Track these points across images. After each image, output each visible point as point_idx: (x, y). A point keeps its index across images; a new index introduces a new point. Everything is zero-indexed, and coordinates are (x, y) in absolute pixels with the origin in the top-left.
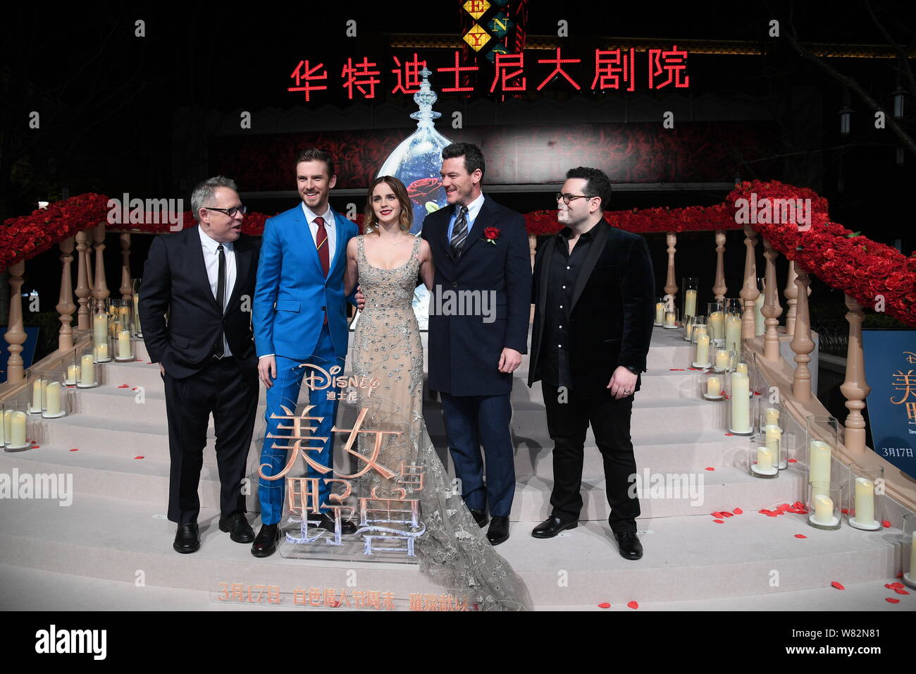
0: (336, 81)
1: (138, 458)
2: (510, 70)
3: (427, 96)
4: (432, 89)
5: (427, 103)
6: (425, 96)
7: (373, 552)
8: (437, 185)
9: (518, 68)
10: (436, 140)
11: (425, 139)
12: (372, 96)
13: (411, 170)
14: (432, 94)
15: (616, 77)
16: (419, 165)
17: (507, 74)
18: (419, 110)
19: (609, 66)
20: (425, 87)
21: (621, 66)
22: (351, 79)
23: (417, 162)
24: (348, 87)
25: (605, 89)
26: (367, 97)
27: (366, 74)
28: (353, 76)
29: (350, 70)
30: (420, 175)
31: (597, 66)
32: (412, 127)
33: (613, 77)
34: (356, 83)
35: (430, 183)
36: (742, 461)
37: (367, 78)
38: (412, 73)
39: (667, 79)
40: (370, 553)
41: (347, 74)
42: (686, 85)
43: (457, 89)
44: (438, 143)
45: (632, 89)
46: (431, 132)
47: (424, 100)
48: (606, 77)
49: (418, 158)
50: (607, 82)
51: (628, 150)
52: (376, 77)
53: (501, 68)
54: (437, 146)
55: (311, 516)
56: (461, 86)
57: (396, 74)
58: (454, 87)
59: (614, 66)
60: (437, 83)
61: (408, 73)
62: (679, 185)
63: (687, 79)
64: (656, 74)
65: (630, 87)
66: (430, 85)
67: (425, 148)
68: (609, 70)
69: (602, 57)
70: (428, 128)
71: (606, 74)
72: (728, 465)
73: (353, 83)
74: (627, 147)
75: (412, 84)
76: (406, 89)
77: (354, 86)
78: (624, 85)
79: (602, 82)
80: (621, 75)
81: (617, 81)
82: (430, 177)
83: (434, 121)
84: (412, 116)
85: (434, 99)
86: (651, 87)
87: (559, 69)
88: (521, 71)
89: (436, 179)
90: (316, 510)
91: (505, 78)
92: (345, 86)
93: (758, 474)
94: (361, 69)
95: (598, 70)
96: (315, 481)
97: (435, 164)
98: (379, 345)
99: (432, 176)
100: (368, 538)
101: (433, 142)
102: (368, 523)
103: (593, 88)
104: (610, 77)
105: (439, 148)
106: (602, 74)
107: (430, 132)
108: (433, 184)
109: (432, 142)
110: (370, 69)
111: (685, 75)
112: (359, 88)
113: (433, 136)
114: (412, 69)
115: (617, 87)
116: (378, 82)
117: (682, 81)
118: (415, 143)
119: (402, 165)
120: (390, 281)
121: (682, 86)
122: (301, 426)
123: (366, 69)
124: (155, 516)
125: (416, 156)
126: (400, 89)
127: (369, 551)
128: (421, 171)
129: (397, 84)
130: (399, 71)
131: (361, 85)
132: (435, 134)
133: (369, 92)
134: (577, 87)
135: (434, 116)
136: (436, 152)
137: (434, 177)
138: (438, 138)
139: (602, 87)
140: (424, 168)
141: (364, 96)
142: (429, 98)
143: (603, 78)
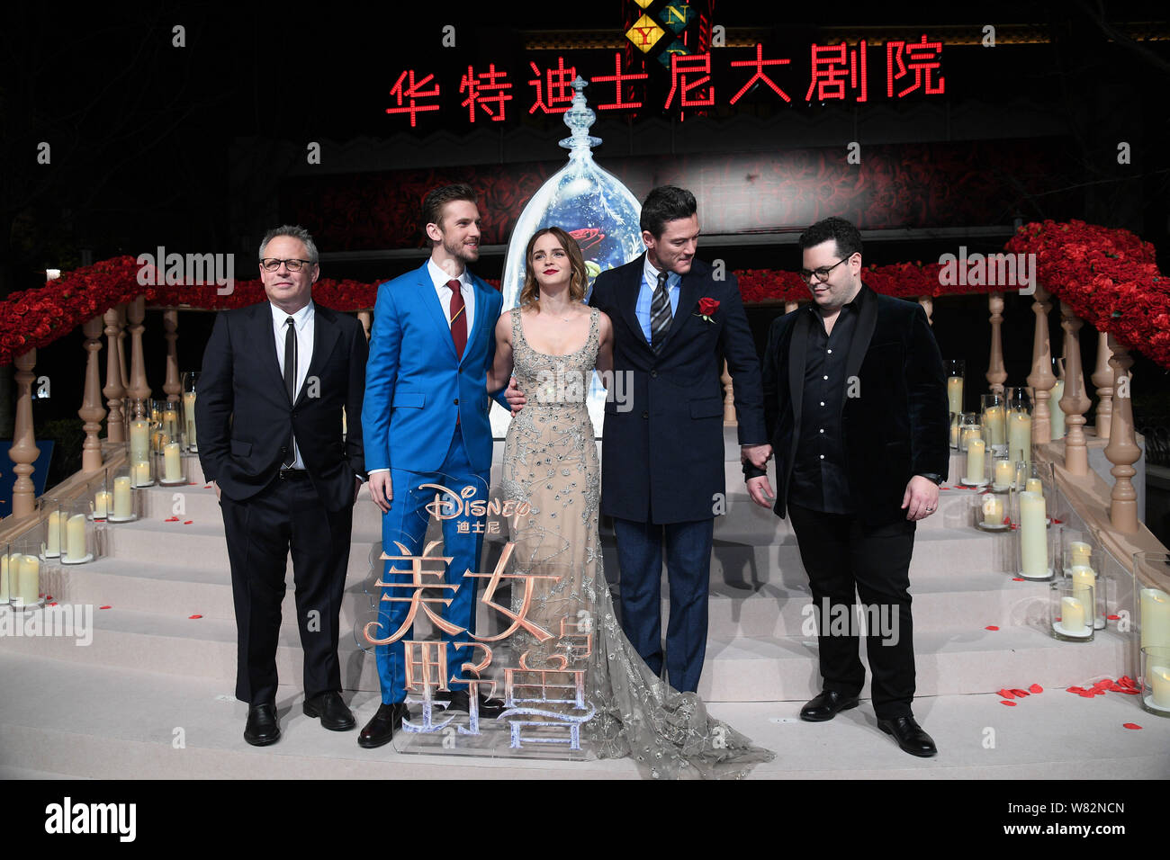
0: (452, 97)
1: (194, 617)
2: (692, 77)
3: (582, 115)
4: (588, 105)
5: (583, 126)
6: (579, 115)
7: (522, 743)
8: (597, 238)
9: (703, 74)
10: (596, 176)
11: (579, 175)
12: (502, 118)
13: (562, 218)
14: (589, 113)
15: (841, 83)
16: (573, 211)
17: (688, 83)
18: (571, 135)
19: (831, 67)
20: (579, 103)
21: (848, 66)
22: (473, 96)
23: (569, 207)
24: (468, 106)
25: (825, 100)
26: (495, 119)
27: (493, 88)
28: (475, 89)
29: (472, 83)
30: (573, 225)
31: (814, 68)
32: (562, 158)
33: (836, 83)
34: (480, 100)
35: (588, 235)
36: (1039, 617)
37: (495, 93)
38: (556, 85)
39: (913, 83)
40: (518, 746)
41: (467, 88)
42: (941, 90)
43: (619, 105)
44: (598, 179)
45: (863, 98)
46: (589, 165)
47: (577, 121)
48: (826, 83)
49: (570, 202)
50: (828, 89)
51: (858, 185)
52: (506, 92)
53: (679, 75)
54: (596, 184)
56: (623, 101)
57: (535, 86)
58: (615, 102)
59: (838, 67)
60: (595, 97)
61: (550, 85)
62: (934, 231)
63: (942, 81)
64: (897, 77)
65: (860, 95)
66: (585, 100)
67: (579, 187)
68: (831, 73)
69: (820, 55)
70: (583, 160)
71: (826, 78)
72: (1019, 623)
73: (475, 100)
74: (857, 180)
75: (557, 100)
76: (548, 107)
77: (477, 105)
78: (852, 93)
79: (821, 90)
80: (847, 79)
81: (842, 88)
82: (588, 227)
83: (592, 149)
84: (562, 143)
85: (591, 119)
86: (890, 94)
87: (760, 74)
88: (708, 78)
89: (596, 230)
90: (443, 687)
91: (685, 89)
92: (464, 104)
93: (1063, 636)
94: (487, 81)
95: (815, 74)
97: (595, 209)
98: (542, 457)
99: (590, 225)
100: (516, 725)
101: (592, 179)
102: (516, 703)
103: (808, 98)
104: (832, 82)
105: (600, 187)
106: (820, 79)
107: (586, 165)
108: (592, 237)
109: (590, 179)
110: (498, 81)
111: (939, 76)
112: (484, 107)
113: (591, 171)
114: (556, 79)
115: (842, 96)
116: (510, 98)
117: (935, 85)
118: (566, 180)
119: (549, 211)
121: (934, 92)
122: (422, 569)
123: (493, 81)
124: (219, 697)
125: (568, 199)
126: (539, 107)
127: (516, 743)
128: (575, 219)
129: (535, 100)
130: (538, 83)
131: (486, 103)
132: (594, 168)
133: (497, 113)
134: (787, 99)
135: (592, 143)
136: (596, 193)
137: (593, 227)
138: (598, 174)
139: (821, 97)
140: (579, 214)
141: (490, 117)
142: (584, 118)
143: (822, 84)
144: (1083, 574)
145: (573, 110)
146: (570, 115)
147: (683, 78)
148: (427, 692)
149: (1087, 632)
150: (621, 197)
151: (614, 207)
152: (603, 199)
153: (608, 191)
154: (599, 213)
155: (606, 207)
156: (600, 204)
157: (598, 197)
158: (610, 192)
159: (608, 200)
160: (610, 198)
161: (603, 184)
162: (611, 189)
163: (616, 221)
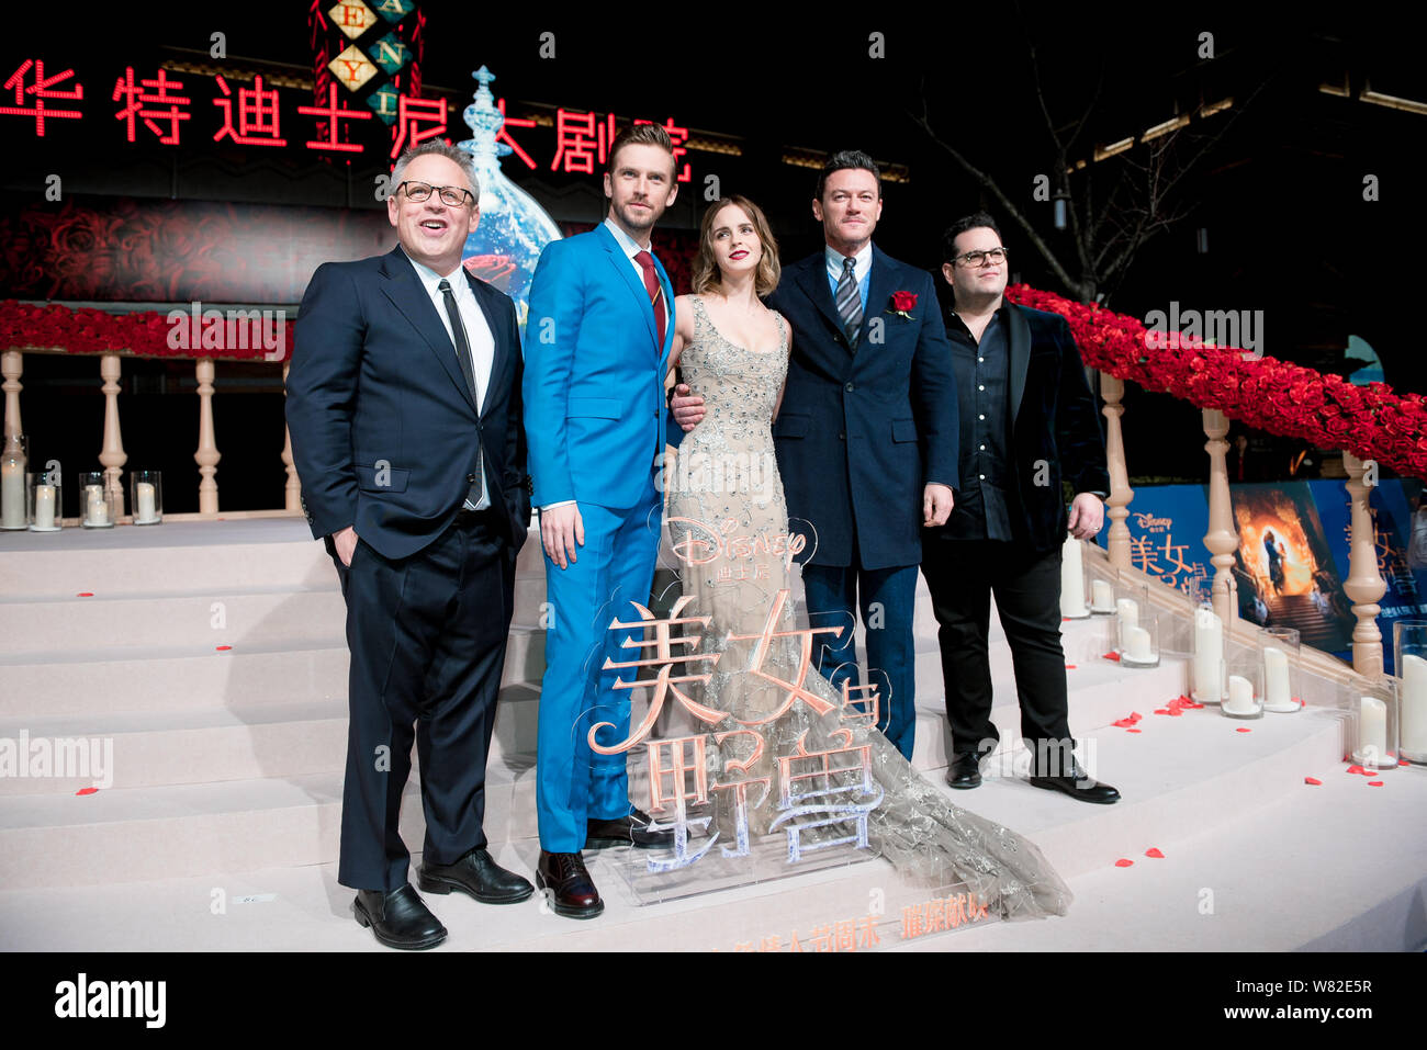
0: (101, 105)
2: (423, 125)
3: (487, 115)
4: (495, 104)
5: (488, 128)
6: (484, 115)
7: (802, 854)
8: (506, 267)
9: (436, 124)
10: (504, 192)
12: (175, 140)
14: (497, 114)
15: (589, 156)
17: (420, 130)
18: (473, 137)
19: (578, 138)
20: (483, 98)
21: (595, 139)
22: (132, 107)
24: (126, 119)
25: (572, 172)
26: (165, 141)
27: (163, 100)
28: (136, 98)
29: (131, 90)
30: (477, 249)
31: (561, 136)
33: (584, 155)
34: (142, 114)
35: (495, 264)
36: (1095, 653)
37: (166, 107)
38: (251, 109)
40: (798, 858)
41: (124, 96)
42: (685, 177)
43: (334, 146)
44: (507, 197)
46: (496, 176)
47: (481, 121)
48: (573, 154)
50: (575, 160)
52: (182, 109)
53: (409, 121)
54: (505, 202)
55: (693, 811)
56: (341, 140)
57: (222, 108)
58: (327, 139)
59: (585, 138)
61: (243, 109)
63: (687, 169)
66: (492, 98)
68: (578, 143)
69: (567, 122)
70: (489, 171)
73: (136, 114)
75: (252, 128)
76: (240, 135)
77: (139, 121)
79: (568, 160)
80: (595, 152)
81: (589, 161)
82: (494, 253)
83: (500, 158)
85: (499, 122)
87: (501, 133)
88: (441, 129)
89: (505, 257)
90: (701, 796)
91: (415, 137)
92: (120, 116)
93: (1130, 662)
94: (154, 91)
95: (562, 142)
96: (699, 741)
97: (503, 231)
99: (497, 252)
100: (794, 830)
101: (500, 196)
102: (794, 802)
103: (554, 166)
104: (579, 153)
105: (509, 206)
106: (567, 148)
107: (492, 177)
108: (500, 266)
109: (497, 195)
110: (170, 92)
111: (685, 163)
112: (148, 123)
113: (498, 185)
114: (251, 101)
115: (589, 169)
116: (186, 116)
120: (761, 373)
122: (671, 637)
123: (162, 92)
126: (228, 135)
127: (796, 856)
128: (479, 242)
129: (222, 124)
130: (227, 103)
131: (155, 120)
132: (503, 182)
133: (168, 133)
134: (532, 165)
135: (500, 150)
136: (505, 213)
137: (501, 254)
138: (507, 189)
139: (568, 167)
140: (483, 236)
141: (158, 138)
142: (490, 118)
143: (569, 154)
144: (1127, 606)
145: (476, 107)
146: (472, 112)
147: (414, 125)
148: (681, 810)
149: (1153, 659)
150: (535, 222)
151: (527, 233)
152: (513, 222)
153: (519, 212)
154: (508, 238)
155: (517, 231)
156: (509, 226)
157: (508, 218)
158: (522, 214)
159: (520, 224)
160: (522, 220)
161: (514, 202)
162: (523, 210)
163: (528, 250)
